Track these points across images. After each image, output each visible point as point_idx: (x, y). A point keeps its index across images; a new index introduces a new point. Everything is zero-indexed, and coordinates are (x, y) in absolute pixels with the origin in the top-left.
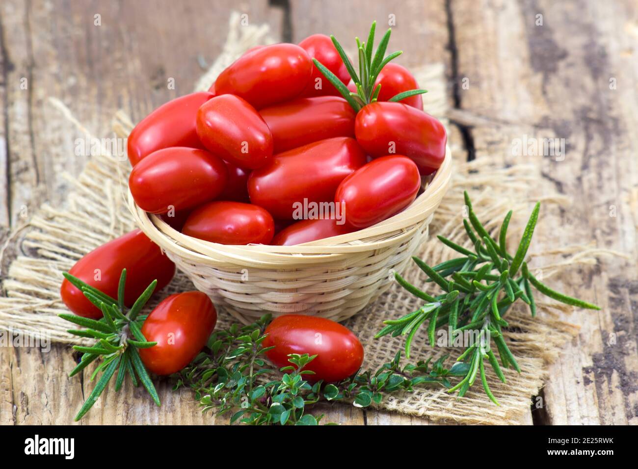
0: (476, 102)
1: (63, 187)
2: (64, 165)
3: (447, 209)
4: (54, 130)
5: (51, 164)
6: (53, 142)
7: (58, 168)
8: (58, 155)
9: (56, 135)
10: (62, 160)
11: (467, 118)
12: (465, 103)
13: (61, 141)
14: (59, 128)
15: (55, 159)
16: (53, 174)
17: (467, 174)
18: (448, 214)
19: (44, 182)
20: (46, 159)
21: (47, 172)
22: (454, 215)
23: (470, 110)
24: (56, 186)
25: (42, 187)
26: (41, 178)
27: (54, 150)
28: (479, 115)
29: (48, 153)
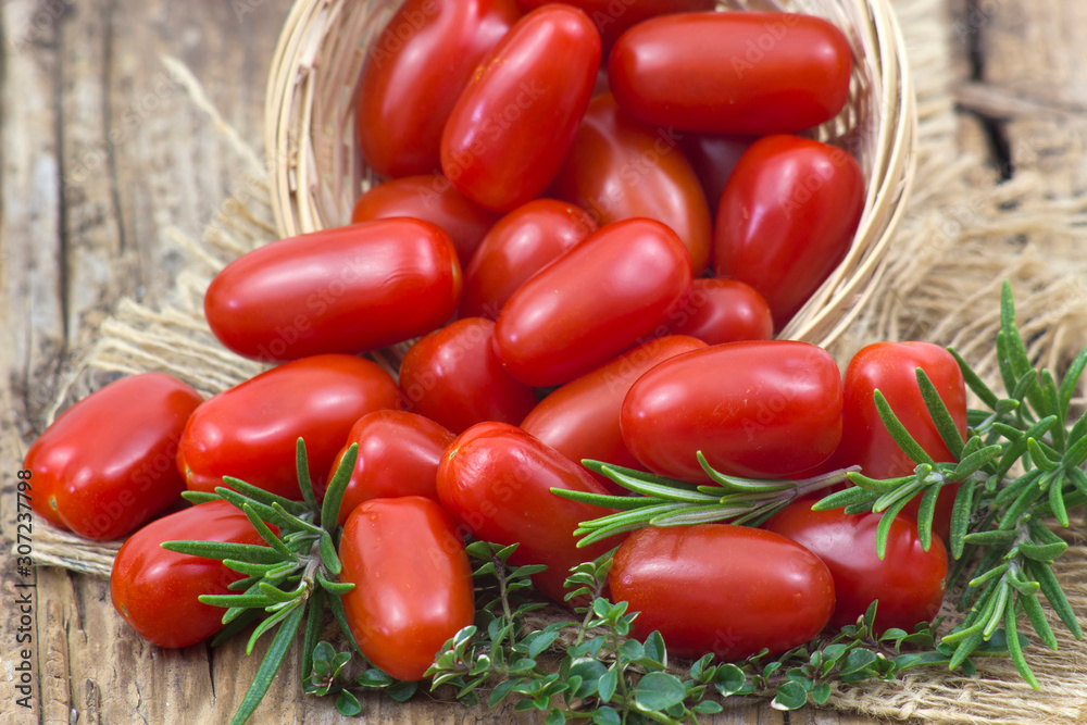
0: (1017, 68)
1: (174, 257)
2: (175, 212)
3: (948, 288)
4: (155, 139)
5: (149, 210)
6: (154, 165)
7: (162, 216)
8: (162, 191)
9: (160, 150)
10: (171, 200)
11: (996, 100)
12: (994, 70)
13: (169, 162)
14: (165, 135)
15: (157, 200)
16: (153, 230)
17: (992, 211)
18: (950, 299)
19: (135, 247)
20: (140, 200)
21: (140, 226)
22: (960, 301)
23: (1001, 85)
24: (159, 253)
25: (130, 256)
26: (129, 238)
27: (155, 180)
28: (1021, 94)
29: (144, 186)
